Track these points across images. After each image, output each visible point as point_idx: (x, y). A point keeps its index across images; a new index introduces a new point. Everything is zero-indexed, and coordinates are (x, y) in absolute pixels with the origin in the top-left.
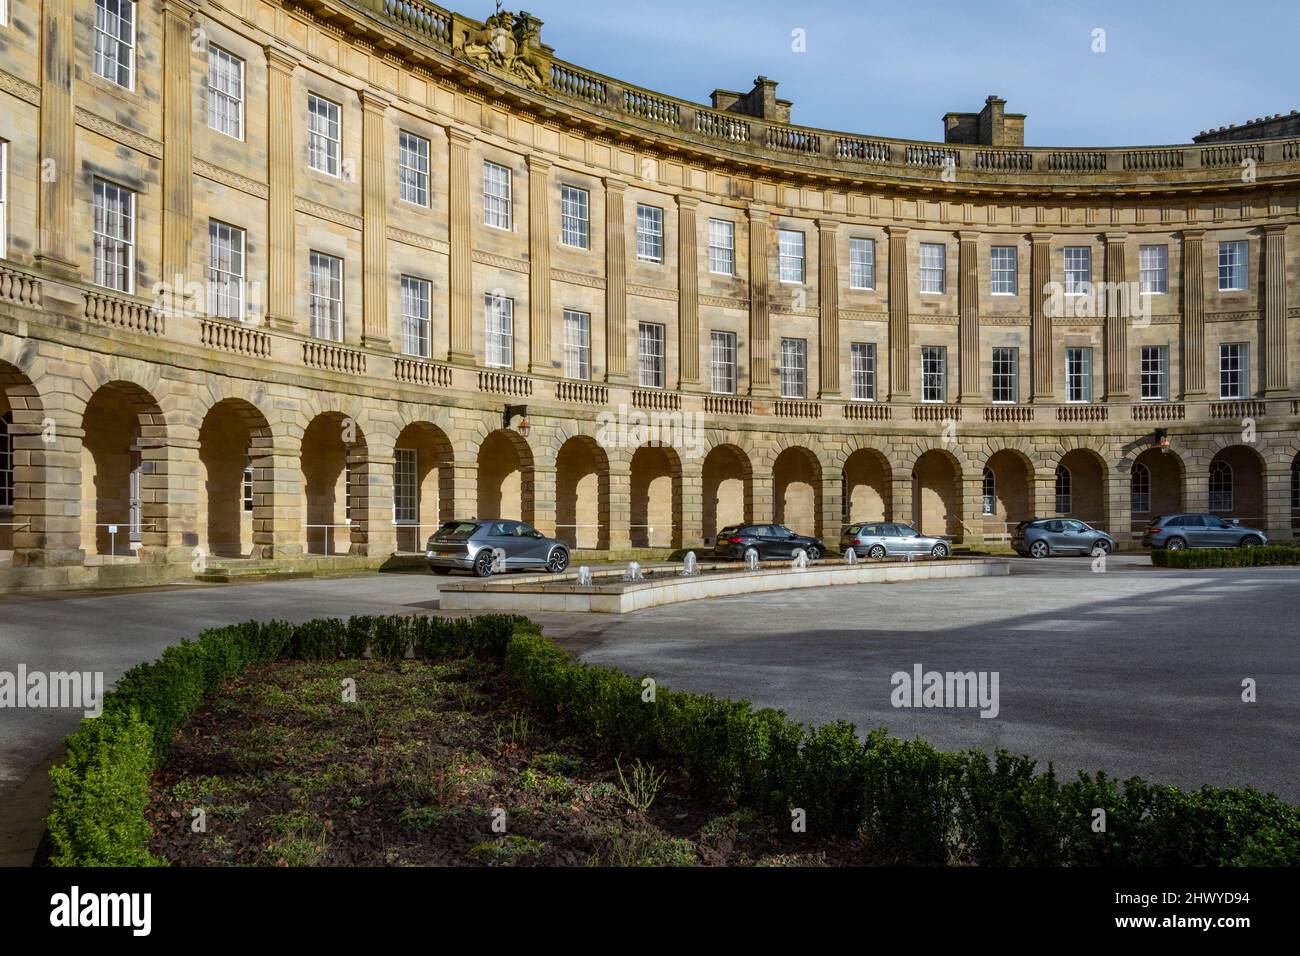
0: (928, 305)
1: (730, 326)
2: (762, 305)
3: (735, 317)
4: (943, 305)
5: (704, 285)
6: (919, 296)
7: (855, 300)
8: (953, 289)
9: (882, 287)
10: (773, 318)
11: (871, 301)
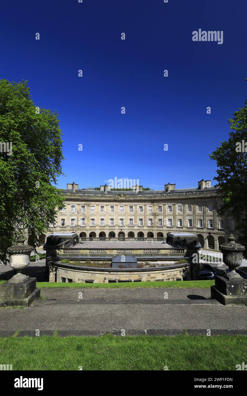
0: (179, 214)
1: (151, 218)
2: (155, 215)
3: (152, 217)
4: (181, 214)
5: (148, 214)
6: (177, 213)
7: (168, 214)
8: (182, 211)
9: (172, 212)
10: (157, 217)
11: (171, 214)
